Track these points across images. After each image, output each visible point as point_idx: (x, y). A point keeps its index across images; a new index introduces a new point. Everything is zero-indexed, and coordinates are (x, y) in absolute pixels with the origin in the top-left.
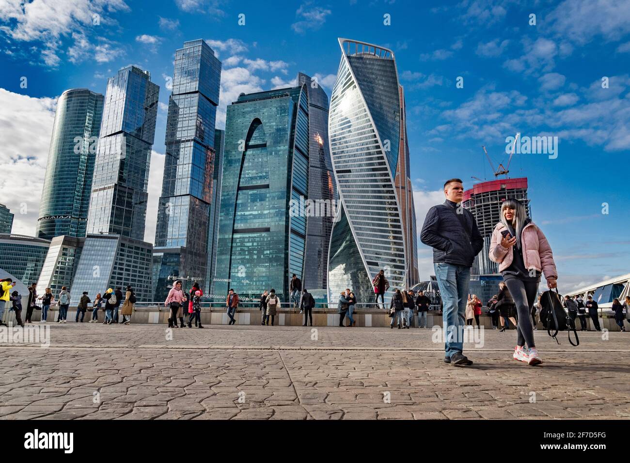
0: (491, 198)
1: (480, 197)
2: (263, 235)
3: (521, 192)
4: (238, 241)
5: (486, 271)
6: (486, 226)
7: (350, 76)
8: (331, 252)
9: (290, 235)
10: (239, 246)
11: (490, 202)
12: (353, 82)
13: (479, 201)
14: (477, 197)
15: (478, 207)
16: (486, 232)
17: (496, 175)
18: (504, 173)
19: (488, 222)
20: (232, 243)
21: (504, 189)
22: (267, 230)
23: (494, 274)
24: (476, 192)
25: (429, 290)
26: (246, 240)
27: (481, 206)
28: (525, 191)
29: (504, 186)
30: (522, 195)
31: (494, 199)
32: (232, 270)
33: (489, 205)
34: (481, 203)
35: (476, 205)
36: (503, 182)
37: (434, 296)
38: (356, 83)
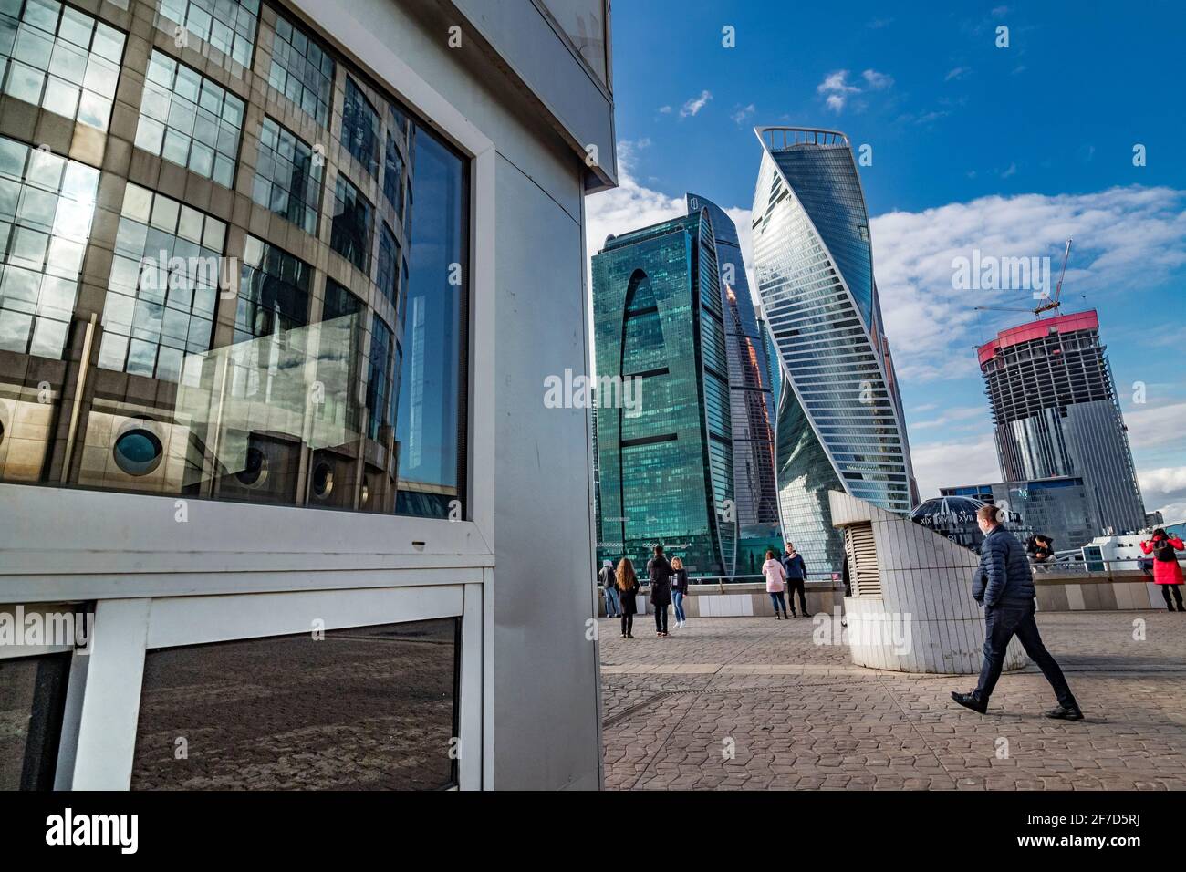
0: (1033, 351)
1: (1013, 351)
2: (667, 446)
3: (1088, 335)
4: (629, 458)
5: (1038, 473)
6: (1029, 398)
7: (780, 183)
8: (778, 463)
9: (710, 442)
10: (632, 466)
11: (1032, 358)
12: (786, 192)
13: (1011, 359)
14: (1006, 353)
15: (1010, 368)
16: (1031, 409)
17: (1037, 312)
18: (1051, 307)
19: (1032, 392)
20: (621, 462)
21: (1055, 334)
22: (673, 437)
23: (1054, 477)
24: (1004, 345)
25: (945, 511)
26: (642, 456)
27: (1016, 367)
28: (1094, 333)
29: (1053, 329)
30: (1090, 340)
31: (1038, 352)
32: (626, 504)
33: (1030, 363)
34: (1015, 361)
35: (1006, 366)
36: (1052, 322)
37: (956, 522)
38: (791, 192)
